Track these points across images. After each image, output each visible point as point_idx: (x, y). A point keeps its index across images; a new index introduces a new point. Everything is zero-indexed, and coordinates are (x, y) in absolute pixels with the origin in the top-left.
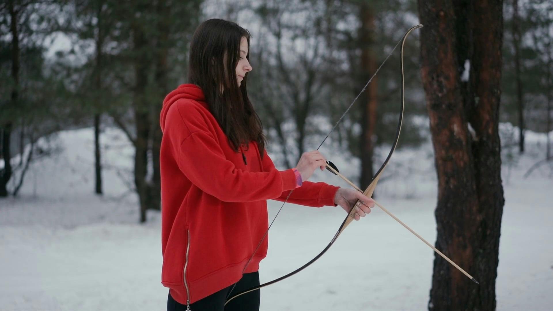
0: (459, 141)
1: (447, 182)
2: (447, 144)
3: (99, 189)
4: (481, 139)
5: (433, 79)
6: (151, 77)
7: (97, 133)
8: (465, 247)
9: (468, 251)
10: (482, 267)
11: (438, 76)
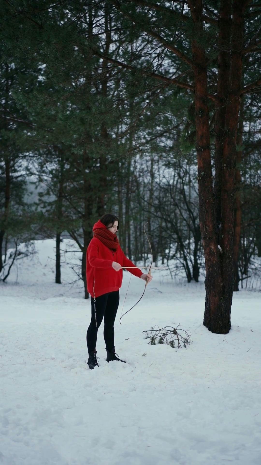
0: (214, 252)
1: (209, 269)
2: (209, 253)
3: (58, 280)
4: (224, 252)
5: (204, 227)
6: (94, 210)
7: (59, 242)
8: (215, 296)
9: (217, 298)
10: (223, 305)
11: (205, 226)
